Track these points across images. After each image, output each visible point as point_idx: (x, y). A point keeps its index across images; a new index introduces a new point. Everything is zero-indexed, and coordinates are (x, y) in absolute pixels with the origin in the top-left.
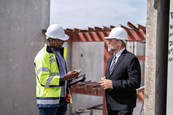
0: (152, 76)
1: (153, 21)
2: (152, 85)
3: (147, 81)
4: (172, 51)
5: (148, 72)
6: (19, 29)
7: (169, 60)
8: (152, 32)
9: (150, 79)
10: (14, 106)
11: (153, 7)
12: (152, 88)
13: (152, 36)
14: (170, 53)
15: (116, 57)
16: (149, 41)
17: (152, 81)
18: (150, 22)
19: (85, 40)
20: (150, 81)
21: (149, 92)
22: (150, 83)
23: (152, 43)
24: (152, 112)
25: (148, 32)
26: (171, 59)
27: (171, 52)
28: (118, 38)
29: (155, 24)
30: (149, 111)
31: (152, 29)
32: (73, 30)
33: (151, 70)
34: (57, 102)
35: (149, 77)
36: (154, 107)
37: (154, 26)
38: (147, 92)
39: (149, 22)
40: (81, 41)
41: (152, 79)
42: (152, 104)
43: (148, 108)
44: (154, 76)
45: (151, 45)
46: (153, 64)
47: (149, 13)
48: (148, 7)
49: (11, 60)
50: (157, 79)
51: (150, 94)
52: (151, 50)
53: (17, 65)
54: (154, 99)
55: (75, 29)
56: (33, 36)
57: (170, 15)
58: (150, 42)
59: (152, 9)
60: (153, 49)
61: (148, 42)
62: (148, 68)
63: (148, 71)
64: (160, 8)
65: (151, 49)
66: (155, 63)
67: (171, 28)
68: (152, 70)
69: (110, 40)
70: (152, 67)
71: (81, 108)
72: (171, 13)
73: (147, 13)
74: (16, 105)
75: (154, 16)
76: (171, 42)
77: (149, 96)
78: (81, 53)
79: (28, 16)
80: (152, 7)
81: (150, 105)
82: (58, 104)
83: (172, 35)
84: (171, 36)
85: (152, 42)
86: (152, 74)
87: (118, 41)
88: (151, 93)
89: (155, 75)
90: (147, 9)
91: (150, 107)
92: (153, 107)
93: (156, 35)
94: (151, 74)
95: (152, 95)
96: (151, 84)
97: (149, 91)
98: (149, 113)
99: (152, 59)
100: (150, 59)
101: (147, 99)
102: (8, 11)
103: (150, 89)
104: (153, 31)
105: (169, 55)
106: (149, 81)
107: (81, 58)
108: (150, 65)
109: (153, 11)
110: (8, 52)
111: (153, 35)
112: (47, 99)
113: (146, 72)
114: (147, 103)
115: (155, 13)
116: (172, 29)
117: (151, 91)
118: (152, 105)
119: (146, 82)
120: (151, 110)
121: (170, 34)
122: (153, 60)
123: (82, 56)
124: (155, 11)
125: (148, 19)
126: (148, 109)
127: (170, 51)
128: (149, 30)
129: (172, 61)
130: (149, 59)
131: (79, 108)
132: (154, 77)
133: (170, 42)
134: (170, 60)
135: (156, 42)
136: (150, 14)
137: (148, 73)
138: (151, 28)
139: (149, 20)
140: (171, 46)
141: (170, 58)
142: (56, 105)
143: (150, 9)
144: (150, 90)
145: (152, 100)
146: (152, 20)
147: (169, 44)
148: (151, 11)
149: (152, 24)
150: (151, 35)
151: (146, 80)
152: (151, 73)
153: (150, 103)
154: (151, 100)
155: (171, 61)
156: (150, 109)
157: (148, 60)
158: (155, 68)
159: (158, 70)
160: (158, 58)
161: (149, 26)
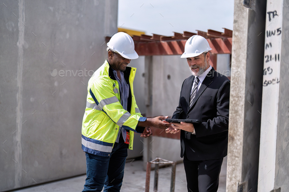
0: (240, 108)
1: (242, 26)
2: (239, 122)
3: (233, 116)
4: (268, 70)
5: (233, 102)
6: (68, 36)
7: (265, 83)
8: (241, 42)
9: (236, 112)
10: (61, 154)
11: (243, 4)
12: (239, 126)
13: (240, 48)
14: (266, 74)
15: (199, 81)
16: (236, 55)
17: (239, 116)
18: (239, 27)
19: (172, 53)
20: (237, 115)
21: (235, 132)
22: (236, 119)
23: (240, 58)
24: (238, 161)
25: (234, 42)
26: (267, 83)
27: (268, 73)
29: (244, 30)
30: (235, 159)
31: (241, 38)
32: (151, 37)
33: (238, 99)
35: (236, 109)
36: (241, 154)
37: (243, 32)
38: (232, 132)
39: (237, 26)
41: (240, 112)
42: (239, 149)
43: (233, 156)
44: (242, 107)
45: (239, 61)
46: (241, 89)
47: (236, 13)
48: (235, 4)
49: (56, 84)
50: (248, 113)
51: (235, 134)
52: (239, 70)
53: (65, 91)
54: (242, 142)
55: (155, 35)
56: (91, 47)
57: (267, 15)
58: (238, 56)
59: (241, 6)
60: (242, 68)
61: (235, 57)
62: (235, 97)
63: (234, 100)
64: (255, 4)
65: (238, 67)
66: (244, 89)
67: (267, 36)
68: (240, 99)
70: (240, 95)
71: (159, 159)
72: (268, 13)
73: (235, 14)
74: (64, 151)
75: (243, 17)
76: (268, 56)
77: (235, 138)
78: (168, 73)
79: (82, 16)
80: (241, 4)
81: (237, 151)
83: (269, 46)
84: (268, 48)
85: (241, 56)
86: (240, 105)
88: (238, 133)
89: (244, 106)
90: (235, 7)
91: (236, 155)
92: (239, 154)
93: (246, 46)
94: (238, 105)
95: (239, 135)
96: (238, 120)
97: (234, 130)
98: (234, 163)
99: (240, 83)
100: (238, 83)
101: (232, 143)
102: (51, 8)
103: (237, 127)
104: (241, 40)
105: (264, 76)
106: (234, 115)
107: (168, 81)
108: (237, 91)
109: (242, 10)
111: (242, 46)
112: (96, 143)
113: (232, 103)
114: (231, 147)
115: (245, 13)
116: (269, 37)
117: (238, 131)
118: (239, 151)
119: (231, 117)
120: (237, 159)
121: (267, 45)
122: (242, 84)
123: (169, 77)
124: (245, 9)
125: (235, 22)
126: (234, 158)
128: (236, 38)
129: (269, 85)
130: (236, 83)
131: (157, 158)
132: (242, 110)
133: (266, 57)
134: (265, 85)
135: (246, 57)
136: (239, 15)
137: (235, 103)
138: (239, 36)
139: (236, 24)
140: (268, 63)
141: (266, 81)
143: (238, 7)
144: (236, 129)
145: (239, 143)
146: (242, 23)
147: (265, 59)
148: (240, 10)
149: (241, 30)
150: (240, 46)
151: (231, 113)
152: (238, 103)
153: (236, 149)
154: (237, 144)
155: (267, 85)
156: (235, 157)
157: (234, 83)
158: (244, 96)
159: (251, 99)
160: (252, 82)
161: (237, 33)
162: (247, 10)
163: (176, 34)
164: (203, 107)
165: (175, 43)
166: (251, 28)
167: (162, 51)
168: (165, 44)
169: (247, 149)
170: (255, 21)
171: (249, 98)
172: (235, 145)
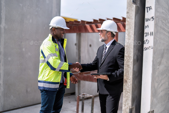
0: (130, 63)
1: (131, 15)
2: (130, 71)
3: (126, 68)
4: (147, 41)
5: (127, 60)
6: (31, 21)
7: (144, 49)
8: (131, 25)
9: (128, 66)
10: (27, 91)
11: (132, 2)
12: (130, 74)
13: (130, 28)
15: (106, 48)
17: (130, 68)
18: (129, 16)
19: (92, 32)
20: (128, 68)
21: (128, 77)
22: (128, 70)
23: (130, 34)
24: (129, 95)
25: (127, 25)
26: (146, 48)
27: (146, 43)
28: (108, 30)
29: (133, 17)
30: (127, 94)
31: (131, 22)
32: (80, 22)
33: (129, 58)
34: (57, 86)
35: (128, 64)
36: (131, 90)
37: (132, 19)
38: (126, 77)
39: (128, 15)
40: (89, 32)
41: (130, 66)
42: (130, 88)
43: (126, 91)
45: (130, 36)
46: (131, 53)
47: (128, 7)
48: (127, 2)
49: (24, 50)
50: (135, 66)
51: (128, 79)
52: (130, 41)
53: (29, 54)
54: (132, 84)
55: (82, 21)
56: (44, 28)
57: (146, 9)
59: (131, 4)
61: (128, 33)
62: (127, 57)
63: (127, 59)
64: (139, 3)
65: (129, 39)
66: (133, 52)
67: (146, 21)
68: (130, 58)
69: (102, 31)
70: (130, 56)
71: (85, 94)
72: (146, 8)
73: (127, 8)
74: (29, 90)
75: (132, 10)
76: (146, 33)
77: (128, 81)
78: (90, 43)
79: (39, 9)
80: (131, 2)
81: (128, 89)
82: (57, 88)
83: (147, 27)
84: (146, 28)
85: (131, 33)
86: (130, 62)
87: (109, 33)
88: (129, 78)
89: (132, 63)
90: (127, 4)
91: (128, 91)
92: (130, 90)
93: (134, 27)
94: (129, 62)
95: (130, 80)
96: (129, 70)
97: (127, 76)
98: (127, 96)
99: (130, 49)
101: (126, 84)
102: (21, 5)
105: (144, 45)
107: (90, 48)
108: (129, 54)
109: (132, 6)
110: (21, 42)
111: (131, 27)
112: (49, 83)
113: (126, 60)
114: (125, 87)
115: (133, 8)
116: (147, 22)
117: (129, 77)
118: (130, 89)
120: (128, 93)
121: (146, 27)
123: (90, 46)
124: (133, 6)
125: (128, 13)
126: (127, 93)
127: (146, 41)
128: (128, 22)
129: (147, 50)
131: (83, 93)
134: (145, 50)
135: (134, 33)
136: (129, 9)
137: (127, 61)
139: (128, 14)
140: (146, 37)
141: (145, 48)
142: (56, 89)
143: (129, 4)
144: (128, 76)
145: (130, 84)
146: (131, 14)
147: (145, 35)
148: (130, 6)
149: (131, 18)
150: (130, 27)
152: (129, 61)
153: (128, 87)
155: (146, 50)
156: (128, 92)
157: (127, 49)
158: (133, 56)
159: (137, 58)
160: (137, 48)
161: (128, 20)
162: (134, 6)
163: (94, 20)
164: (109, 63)
165: (94, 25)
166: (136, 17)
167: (86, 30)
168: (88, 26)
169: (135, 88)
170: (139, 12)
171: (135, 57)
172: (128, 85)
